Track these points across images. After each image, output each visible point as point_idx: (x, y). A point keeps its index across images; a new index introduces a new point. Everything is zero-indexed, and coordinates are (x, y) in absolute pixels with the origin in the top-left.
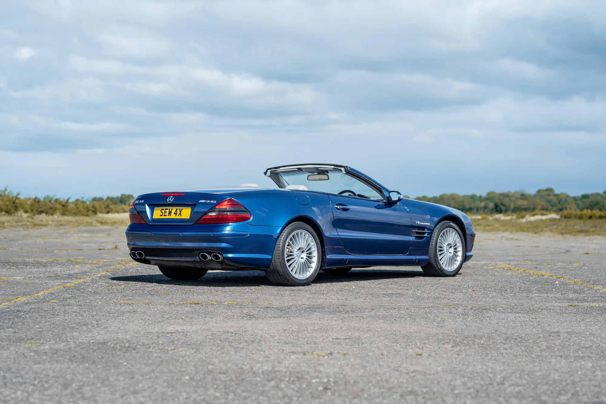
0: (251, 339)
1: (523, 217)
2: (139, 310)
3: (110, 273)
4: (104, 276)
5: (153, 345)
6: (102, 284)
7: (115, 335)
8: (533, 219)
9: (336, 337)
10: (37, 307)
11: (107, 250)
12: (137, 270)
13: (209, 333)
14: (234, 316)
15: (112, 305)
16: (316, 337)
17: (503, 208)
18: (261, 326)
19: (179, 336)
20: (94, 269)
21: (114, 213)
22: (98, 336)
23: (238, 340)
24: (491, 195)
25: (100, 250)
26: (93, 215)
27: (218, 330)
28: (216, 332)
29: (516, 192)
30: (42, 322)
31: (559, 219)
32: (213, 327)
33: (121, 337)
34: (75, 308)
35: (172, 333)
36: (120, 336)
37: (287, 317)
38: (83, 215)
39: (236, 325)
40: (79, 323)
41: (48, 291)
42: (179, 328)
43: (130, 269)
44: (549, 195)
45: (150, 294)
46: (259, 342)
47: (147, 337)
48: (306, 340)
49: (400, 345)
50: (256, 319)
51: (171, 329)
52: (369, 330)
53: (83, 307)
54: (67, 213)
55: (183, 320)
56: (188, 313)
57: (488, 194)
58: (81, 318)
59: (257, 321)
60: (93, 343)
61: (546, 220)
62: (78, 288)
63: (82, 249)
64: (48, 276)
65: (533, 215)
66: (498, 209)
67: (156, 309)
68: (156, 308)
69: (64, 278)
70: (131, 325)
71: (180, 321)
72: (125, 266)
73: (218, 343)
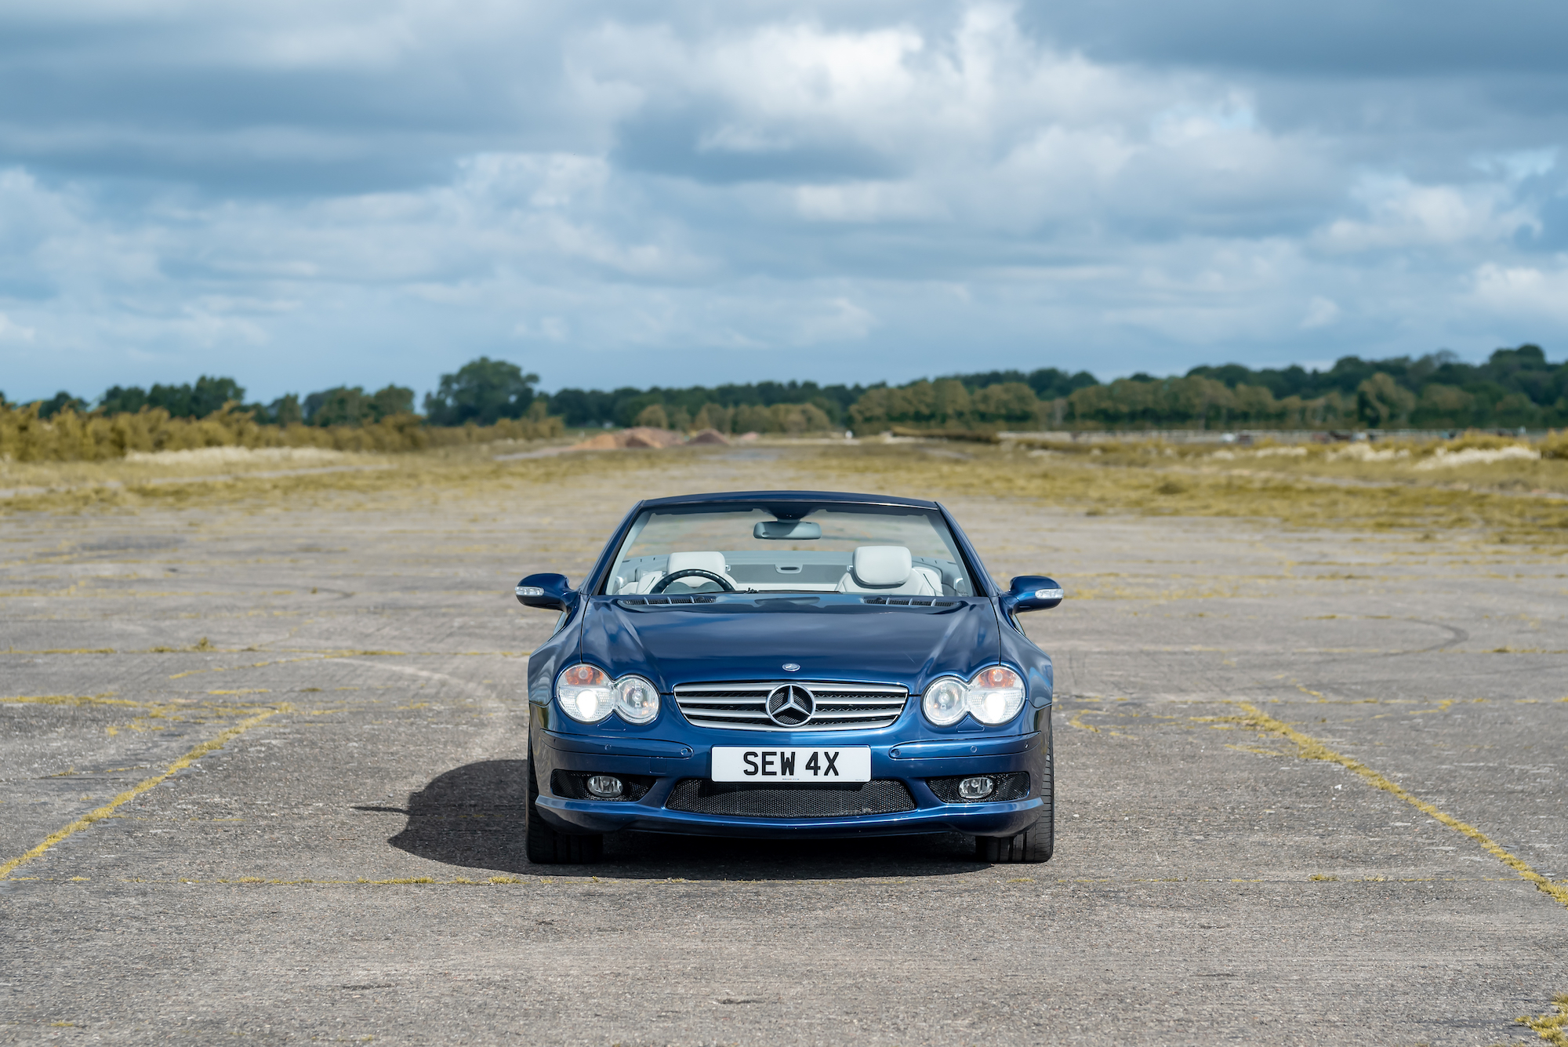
0: (537, 1006)
1: (1428, 453)
2: (284, 907)
3: (201, 763)
4: (187, 776)
5: (323, 1028)
6: (184, 807)
7: (239, 995)
8: (1454, 460)
9: (725, 997)
10: (43, 902)
11: (180, 651)
12: (269, 747)
13: (446, 988)
14: (506, 926)
15: (217, 888)
16: (681, 999)
17: (1384, 411)
18: (567, 960)
19: (379, 999)
20: (156, 745)
21: (177, 449)
22: (202, 1002)
23: (508, 1007)
24: (1348, 369)
25: (162, 651)
26: (115, 455)
27: (466, 976)
28: (460, 984)
29: (1426, 361)
30: (67, 954)
31: (1535, 463)
32: (455, 967)
33: (251, 1003)
34: (133, 901)
35: (364, 988)
36: (249, 998)
37: (629, 928)
38: (82, 456)
39: (510, 959)
40: (152, 956)
41: (56, 840)
42: (378, 972)
43: (251, 745)
44: (1527, 367)
45: (308, 847)
46: (556, 1013)
47: (309, 1002)
48: (658, 1007)
49: (860, 1020)
50: (559, 935)
51: (359, 975)
52: (808, 974)
53: (151, 900)
54: (33, 451)
55: (387, 943)
56: (401, 916)
57: (1342, 364)
58: (153, 938)
59: (559, 946)
60: (193, 1022)
61: (1496, 463)
62: (127, 826)
63: (112, 651)
64: (43, 774)
65: (1458, 449)
66: (1368, 412)
67: (324, 905)
68: (325, 899)
69: (85, 785)
70: (271, 962)
71: (382, 946)
72: (237, 733)
73: (464, 1021)
